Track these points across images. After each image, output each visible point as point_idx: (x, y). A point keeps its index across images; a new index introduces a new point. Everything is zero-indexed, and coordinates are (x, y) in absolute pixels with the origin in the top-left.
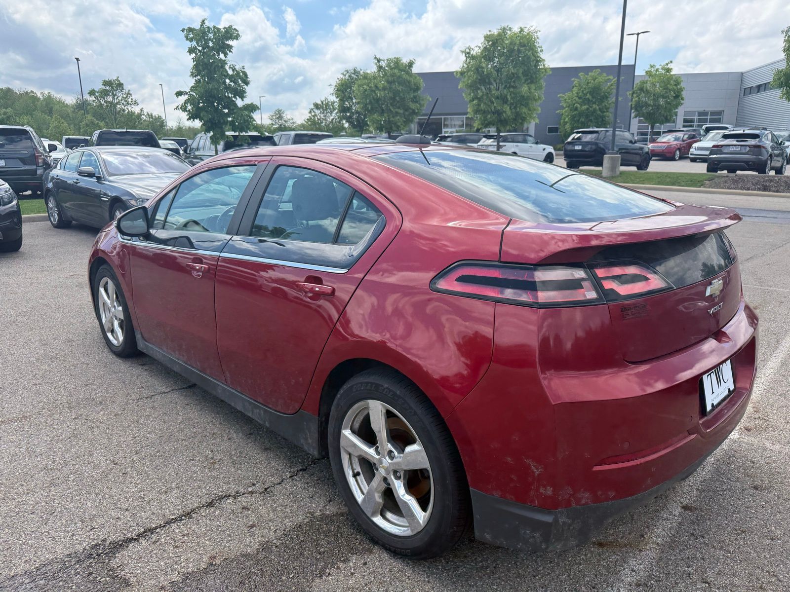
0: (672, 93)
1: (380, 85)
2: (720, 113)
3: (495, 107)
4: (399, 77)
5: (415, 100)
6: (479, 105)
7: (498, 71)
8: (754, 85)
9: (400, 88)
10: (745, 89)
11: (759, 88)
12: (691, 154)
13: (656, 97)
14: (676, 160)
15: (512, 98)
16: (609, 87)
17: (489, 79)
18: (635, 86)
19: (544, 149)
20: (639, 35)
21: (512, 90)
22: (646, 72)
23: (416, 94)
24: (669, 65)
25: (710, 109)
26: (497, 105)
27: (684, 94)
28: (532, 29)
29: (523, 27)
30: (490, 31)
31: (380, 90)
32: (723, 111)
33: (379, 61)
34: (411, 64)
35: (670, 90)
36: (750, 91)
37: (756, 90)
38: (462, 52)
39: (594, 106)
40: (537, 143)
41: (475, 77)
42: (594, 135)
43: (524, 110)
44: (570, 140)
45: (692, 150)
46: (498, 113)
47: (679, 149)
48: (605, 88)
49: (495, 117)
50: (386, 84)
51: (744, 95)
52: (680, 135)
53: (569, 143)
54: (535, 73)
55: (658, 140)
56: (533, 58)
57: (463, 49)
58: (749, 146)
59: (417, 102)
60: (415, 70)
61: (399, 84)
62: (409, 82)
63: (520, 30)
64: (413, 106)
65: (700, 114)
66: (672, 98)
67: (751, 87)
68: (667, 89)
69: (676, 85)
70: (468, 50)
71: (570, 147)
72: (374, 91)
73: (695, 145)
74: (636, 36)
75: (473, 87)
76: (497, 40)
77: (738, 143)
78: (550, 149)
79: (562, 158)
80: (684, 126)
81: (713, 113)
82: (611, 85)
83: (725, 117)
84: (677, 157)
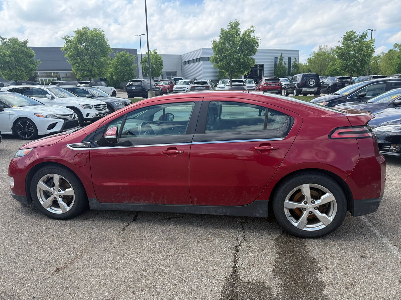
0: (159, 63)
1: (8, 54)
2: (175, 72)
3: (88, 68)
4: (20, 49)
5: (31, 62)
6: (79, 67)
7: (87, 49)
8: (187, 61)
9: (21, 56)
10: (183, 62)
11: (189, 62)
12: (174, 90)
13: (153, 64)
14: (168, 93)
15: (97, 64)
16: (131, 59)
17: (83, 54)
18: (142, 59)
19: (111, 89)
20: (141, 36)
21: (96, 59)
22: (146, 53)
23: (31, 59)
24: (156, 50)
25: (171, 70)
26: (89, 67)
27: (164, 64)
28: (101, 29)
29: (96, 28)
30: (78, 29)
31: (7, 56)
32: (176, 71)
33: (3, 39)
34: (26, 42)
35: (158, 62)
36: (185, 63)
37: (188, 63)
38: (63, 39)
39: (127, 68)
40: (107, 86)
41: (74, 52)
42: (139, 83)
43: (104, 70)
44: (128, 85)
45: (174, 89)
46: (90, 71)
47: (168, 88)
48: (130, 59)
49: (89, 73)
50: (11, 53)
51: (183, 65)
52: (167, 82)
53: (128, 86)
54: (106, 52)
55: (159, 84)
56: (104, 44)
57: (64, 37)
58: (205, 87)
59: (33, 64)
60: (28, 45)
61: (21, 53)
62: (27, 52)
63: (94, 29)
64: (31, 66)
65: (167, 72)
66: (159, 65)
67: (185, 61)
68: (157, 61)
69: (160, 59)
70: (66, 38)
71: (129, 88)
72: (4, 57)
73: (175, 86)
74: (139, 36)
75: (73, 57)
76: (83, 33)
77: (200, 86)
78: (114, 89)
79: (126, 93)
80: (167, 78)
81: (173, 72)
82: (133, 58)
83: (178, 74)
84: (168, 92)
